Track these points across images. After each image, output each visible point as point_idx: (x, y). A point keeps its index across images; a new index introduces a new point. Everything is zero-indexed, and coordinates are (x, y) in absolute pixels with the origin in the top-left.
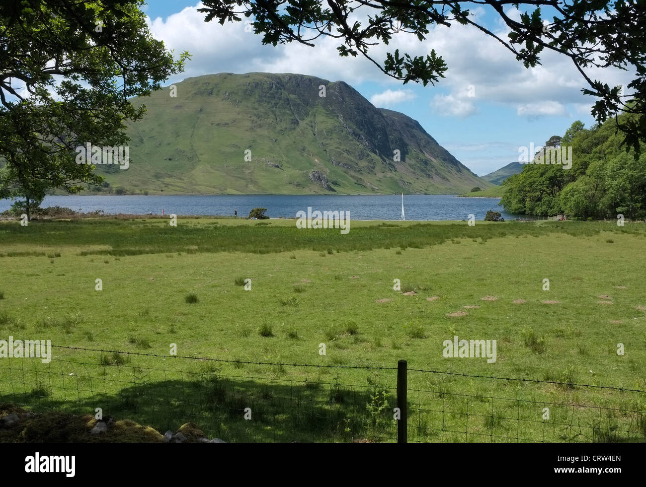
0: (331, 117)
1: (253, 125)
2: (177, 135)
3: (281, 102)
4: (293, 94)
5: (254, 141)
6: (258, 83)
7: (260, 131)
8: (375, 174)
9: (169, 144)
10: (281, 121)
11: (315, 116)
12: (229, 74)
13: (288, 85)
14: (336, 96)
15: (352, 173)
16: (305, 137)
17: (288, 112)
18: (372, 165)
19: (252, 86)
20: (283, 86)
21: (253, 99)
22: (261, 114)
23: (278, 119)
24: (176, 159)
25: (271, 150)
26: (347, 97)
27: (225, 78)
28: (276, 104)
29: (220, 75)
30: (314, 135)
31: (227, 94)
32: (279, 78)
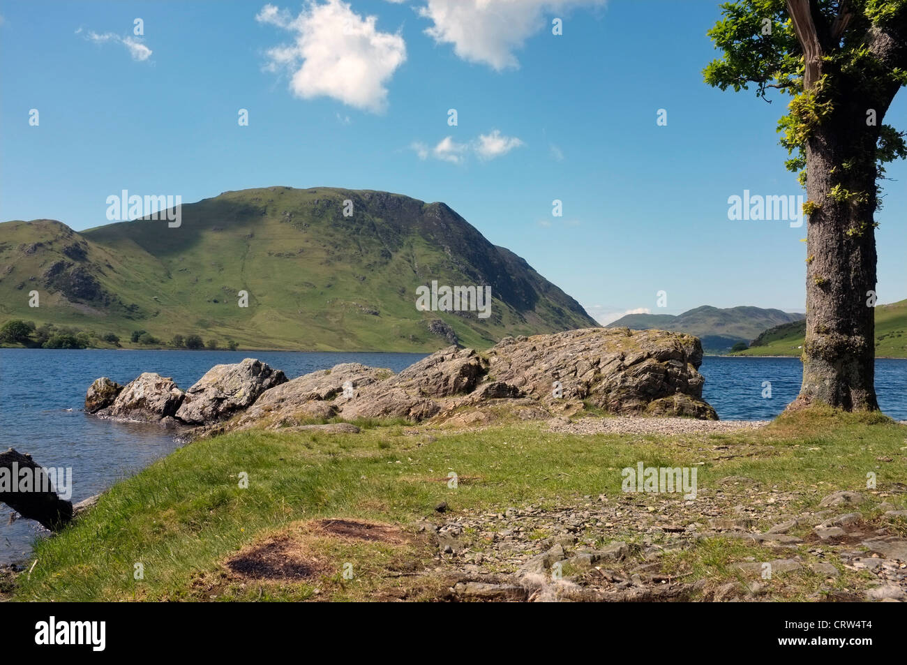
0: (434, 248)
1: (330, 257)
2: (220, 267)
3: (365, 227)
4: (378, 217)
5: (333, 279)
6: (330, 201)
7: (339, 266)
8: (504, 326)
9: (211, 280)
10: (367, 253)
11: (412, 247)
12: (287, 188)
13: (370, 205)
14: (437, 221)
15: (474, 324)
16: (403, 275)
17: (375, 240)
18: (498, 314)
19: (322, 205)
20: (364, 206)
21: (325, 222)
22: (338, 243)
23: (363, 250)
24: (225, 302)
25: (359, 291)
26: (452, 223)
27: (282, 193)
28: (358, 230)
29: (275, 189)
30: (415, 272)
31: (288, 214)
32: (357, 196)
